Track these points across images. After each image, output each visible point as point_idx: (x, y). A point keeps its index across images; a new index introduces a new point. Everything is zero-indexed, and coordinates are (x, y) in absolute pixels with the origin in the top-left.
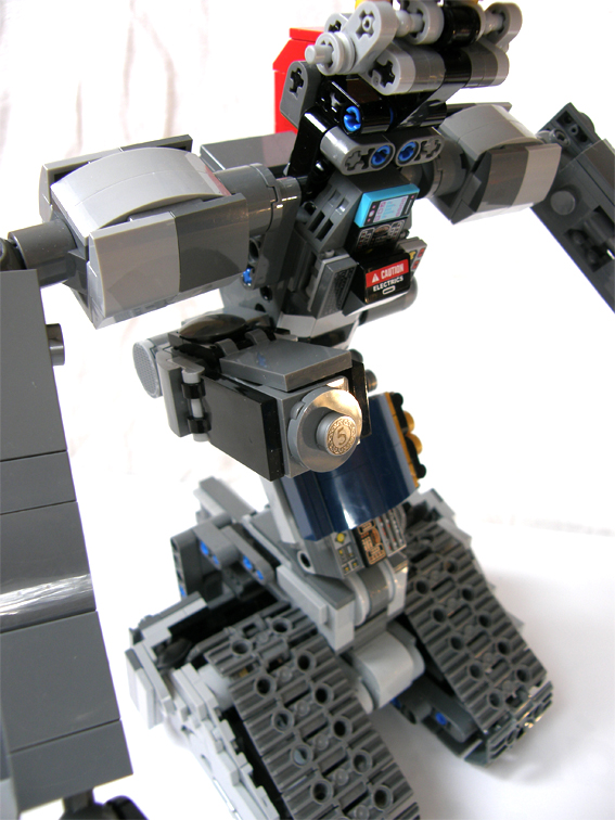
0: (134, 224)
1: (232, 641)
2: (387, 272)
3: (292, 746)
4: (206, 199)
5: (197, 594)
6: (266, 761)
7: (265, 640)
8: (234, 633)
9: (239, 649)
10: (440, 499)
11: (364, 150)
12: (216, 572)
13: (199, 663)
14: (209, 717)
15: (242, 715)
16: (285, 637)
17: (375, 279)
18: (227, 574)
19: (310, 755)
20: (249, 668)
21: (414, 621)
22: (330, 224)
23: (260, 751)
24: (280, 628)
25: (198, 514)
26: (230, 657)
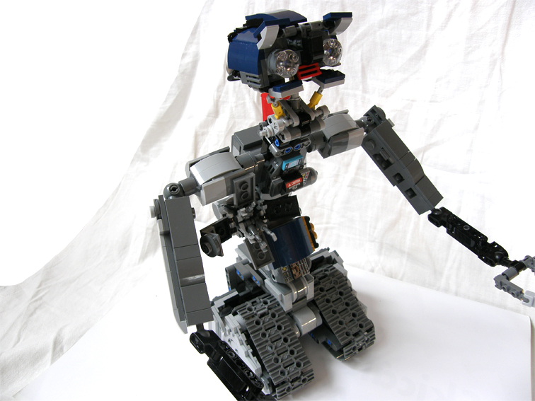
0: (214, 181)
1: (247, 306)
2: (294, 183)
3: (267, 344)
4: (234, 171)
5: (235, 289)
6: (258, 348)
7: (260, 307)
8: (249, 304)
9: (250, 309)
10: (338, 255)
11: (282, 150)
12: (243, 282)
13: (235, 314)
14: (237, 332)
15: (250, 332)
16: (266, 306)
17: (290, 185)
18: (247, 282)
19: (274, 348)
20: (253, 316)
21: (317, 302)
22: (274, 169)
23: (255, 345)
24: (266, 303)
25: (237, 258)
26: (246, 312)
